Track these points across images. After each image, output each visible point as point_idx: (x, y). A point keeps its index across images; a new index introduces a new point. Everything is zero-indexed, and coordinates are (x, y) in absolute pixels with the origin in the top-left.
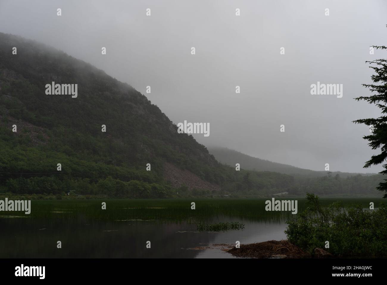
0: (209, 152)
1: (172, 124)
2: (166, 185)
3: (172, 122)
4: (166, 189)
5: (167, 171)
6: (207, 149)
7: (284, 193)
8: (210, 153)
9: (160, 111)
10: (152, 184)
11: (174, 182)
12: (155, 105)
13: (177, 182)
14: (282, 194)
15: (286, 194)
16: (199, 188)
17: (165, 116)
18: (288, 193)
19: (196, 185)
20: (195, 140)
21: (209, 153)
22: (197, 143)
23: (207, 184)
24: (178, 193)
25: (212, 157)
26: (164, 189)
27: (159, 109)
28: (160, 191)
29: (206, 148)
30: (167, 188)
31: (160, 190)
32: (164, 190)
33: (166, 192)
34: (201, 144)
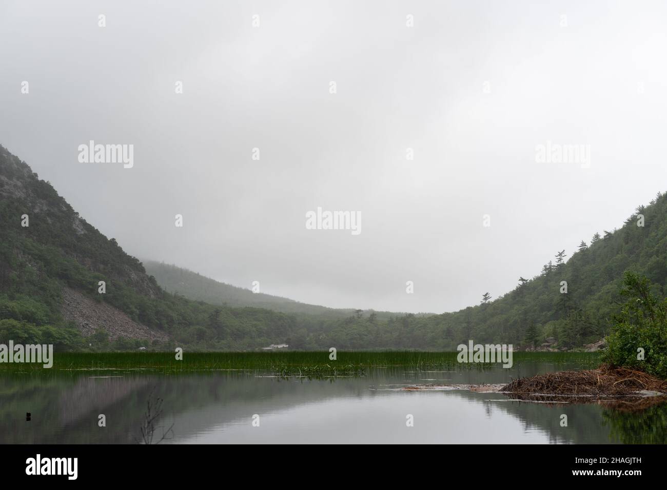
0: (146, 270)
1: (77, 218)
2: (70, 330)
3: (77, 213)
4: (69, 337)
5: (69, 304)
6: (143, 266)
7: (280, 346)
8: (149, 273)
9: (55, 192)
10: (42, 327)
11: (81, 325)
12: (46, 182)
13: (87, 324)
14: (277, 347)
15: (283, 347)
16: (129, 335)
17: (65, 202)
18: (287, 346)
19: (122, 330)
20: (120, 249)
21: (147, 273)
22: (124, 255)
23: (143, 329)
24: (90, 345)
25: (152, 280)
26: (66, 336)
27: (54, 190)
28: (58, 340)
29: (141, 264)
30: (71, 335)
31: (59, 338)
32: (65, 338)
33: (68, 342)
34: (131, 255)
